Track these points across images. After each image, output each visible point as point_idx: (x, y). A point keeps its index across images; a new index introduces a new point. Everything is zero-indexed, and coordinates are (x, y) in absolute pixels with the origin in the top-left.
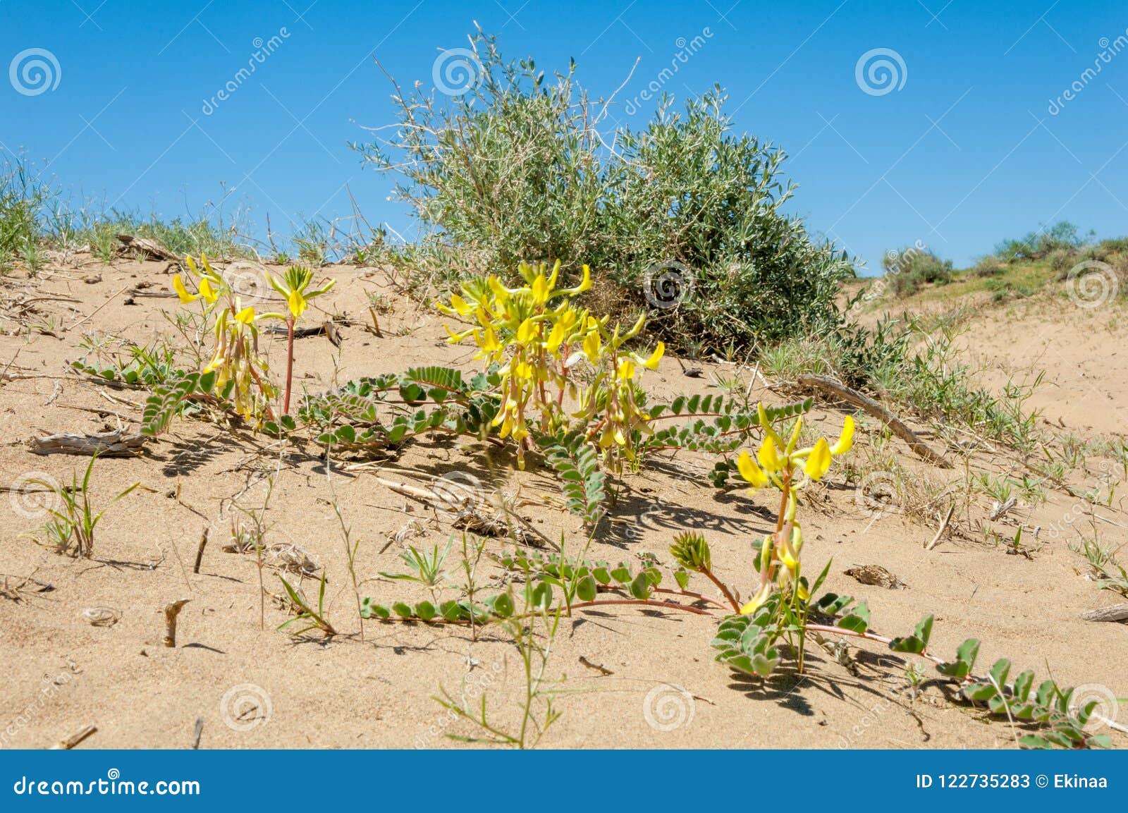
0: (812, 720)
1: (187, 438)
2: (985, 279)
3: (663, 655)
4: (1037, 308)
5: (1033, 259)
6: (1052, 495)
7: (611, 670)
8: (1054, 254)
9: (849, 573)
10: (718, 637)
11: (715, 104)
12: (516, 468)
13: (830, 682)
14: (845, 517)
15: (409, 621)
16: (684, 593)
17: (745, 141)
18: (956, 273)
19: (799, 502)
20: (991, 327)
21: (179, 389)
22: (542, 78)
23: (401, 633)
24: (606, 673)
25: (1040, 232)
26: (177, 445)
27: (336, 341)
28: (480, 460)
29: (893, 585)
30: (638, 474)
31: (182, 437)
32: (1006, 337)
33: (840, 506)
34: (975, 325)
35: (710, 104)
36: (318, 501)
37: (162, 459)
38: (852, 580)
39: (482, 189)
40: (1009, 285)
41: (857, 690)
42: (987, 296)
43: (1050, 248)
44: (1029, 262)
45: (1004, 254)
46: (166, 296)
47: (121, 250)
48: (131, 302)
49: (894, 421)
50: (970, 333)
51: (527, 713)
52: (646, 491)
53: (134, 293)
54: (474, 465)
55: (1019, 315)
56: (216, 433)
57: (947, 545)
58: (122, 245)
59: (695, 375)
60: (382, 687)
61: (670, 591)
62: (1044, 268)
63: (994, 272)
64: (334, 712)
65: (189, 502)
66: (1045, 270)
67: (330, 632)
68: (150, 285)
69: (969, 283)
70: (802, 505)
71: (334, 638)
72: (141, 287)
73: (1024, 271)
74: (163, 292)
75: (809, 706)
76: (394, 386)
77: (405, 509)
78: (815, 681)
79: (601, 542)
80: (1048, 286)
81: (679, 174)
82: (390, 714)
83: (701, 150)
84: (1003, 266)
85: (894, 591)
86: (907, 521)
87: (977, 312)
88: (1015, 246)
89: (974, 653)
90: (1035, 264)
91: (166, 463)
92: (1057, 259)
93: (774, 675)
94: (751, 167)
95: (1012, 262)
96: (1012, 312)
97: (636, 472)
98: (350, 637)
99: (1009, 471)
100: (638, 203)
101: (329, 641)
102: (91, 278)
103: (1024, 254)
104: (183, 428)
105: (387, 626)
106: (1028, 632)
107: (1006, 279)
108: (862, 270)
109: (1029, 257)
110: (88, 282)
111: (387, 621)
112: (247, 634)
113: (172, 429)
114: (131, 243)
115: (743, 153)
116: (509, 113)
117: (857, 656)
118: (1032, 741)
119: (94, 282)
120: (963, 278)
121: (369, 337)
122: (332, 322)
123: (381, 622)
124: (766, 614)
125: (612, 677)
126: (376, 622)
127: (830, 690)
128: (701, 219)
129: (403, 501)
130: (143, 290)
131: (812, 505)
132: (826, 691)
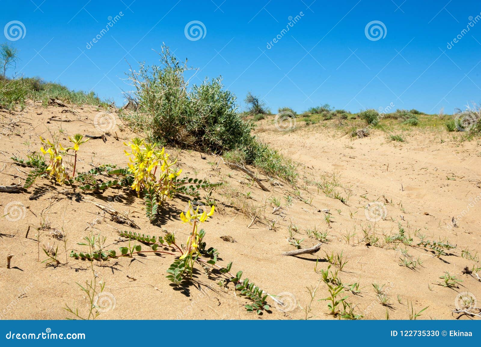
0: (189, 298)
1: (40, 186)
2: (305, 118)
3: (154, 273)
4: (316, 128)
5: (318, 113)
6: (295, 201)
7: (136, 279)
8: (323, 113)
9: (221, 238)
10: (170, 269)
11: (220, 80)
12: (137, 197)
13: (198, 283)
14: (228, 216)
15: (83, 259)
16: (170, 247)
17: (226, 92)
18: (298, 115)
19: (215, 210)
20: (303, 133)
21: (38, 173)
22: (178, 63)
23: (80, 263)
24: (135, 280)
25: (320, 106)
26: (36, 188)
27: (105, 140)
28: (127, 194)
29: (233, 242)
30: (172, 200)
31: (38, 185)
32: (307, 136)
33: (227, 212)
34: (299, 132)
35: (218, 80)
36: (73, 210)
37: (30, 193)
38: (222, 240)
39: (152, 101)
40: (310, 120)
41: (205, 287)
42: (304, 123)
43: (323, 111)
44: (317, 114)
45: (310, 111)
46: (60, 121)
47: (51, 103)
48: (48, 122)
49: (255, 178)
50: (298, 134)
51: (91, 312)
52: (173, 205)
53: (50, 119)
54: (125, 196)
55: (311, 130)
56: (50, 184)
57: (255, 226)
58: (52, 101)
59: (204, 159)
60: (65, 285)
61: (166, 246)
62: (320, 116)
63: (307, 116)
64: (49, 294)
65: (33, 210)
66: (320, 117)
67: (58, 263)
68: (56, 117)
69: (300, 118)
70: (216, 212)
71: (59, 265)
72: (53, 117)
73: (316, 116)
74: (59, 120)
75: (189, 293)
76: (105, 170)
77: (98, 213)
78: (194, 284)
79: (154, 225)
80: (320, 122)
81: (207, 100)
82: (66, 295)
83: (213, 94)
84: (310, 114)
85: (233, 244)
86: (245, 218)
87: (300, 128)
88: (314, 109)
89: (241, 276)
90: (318, 115)
91: (31, 195)
92: (324, 114)
93: (183, 280)
94: (228, 99)
95: (312, 113)
96: (309, 129)
97: (172, 199)
98: (64, 265)
99: (285, 193)
100: (195, 107)
101: (57, 266)
102: (39, 113)
103: (315, 111)
104: (40, 182)
105: (77, 260)
106: (265, 260)
107: (310, 118)
108: (273, 112)
109: (317, 112)
110: (38, 114)
111: (77, 258)
112: (33, 263)
113: (36, 182)
114: (55, 101)
115: (226, 95)
116: (161, 78)
117: (212, 271)
118: (248, 306)
119: (40, 114)
120: (299, 117)
121: (115, 140)
122: (105, 135)
123: (75, 259)
124: (183, 264)
125: (136, 281)
126: (74, 258)
127: (197, 286)
128: (212, 113)
129: (98, 210)
130: (53, 119)
131: (219, 212)
132: (196, 287)
